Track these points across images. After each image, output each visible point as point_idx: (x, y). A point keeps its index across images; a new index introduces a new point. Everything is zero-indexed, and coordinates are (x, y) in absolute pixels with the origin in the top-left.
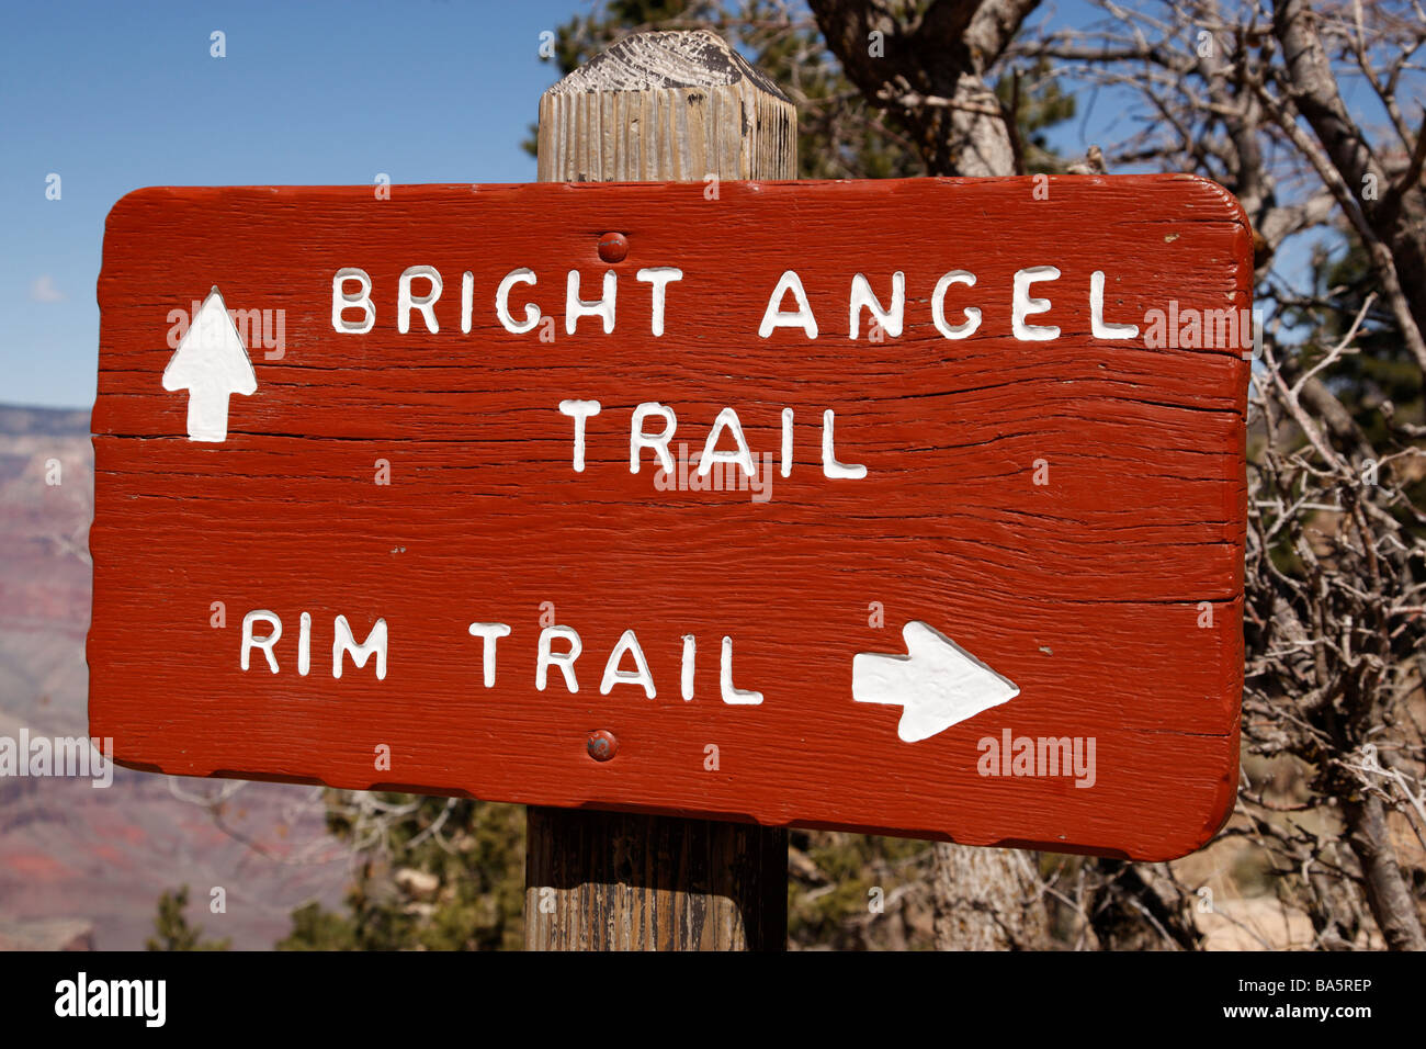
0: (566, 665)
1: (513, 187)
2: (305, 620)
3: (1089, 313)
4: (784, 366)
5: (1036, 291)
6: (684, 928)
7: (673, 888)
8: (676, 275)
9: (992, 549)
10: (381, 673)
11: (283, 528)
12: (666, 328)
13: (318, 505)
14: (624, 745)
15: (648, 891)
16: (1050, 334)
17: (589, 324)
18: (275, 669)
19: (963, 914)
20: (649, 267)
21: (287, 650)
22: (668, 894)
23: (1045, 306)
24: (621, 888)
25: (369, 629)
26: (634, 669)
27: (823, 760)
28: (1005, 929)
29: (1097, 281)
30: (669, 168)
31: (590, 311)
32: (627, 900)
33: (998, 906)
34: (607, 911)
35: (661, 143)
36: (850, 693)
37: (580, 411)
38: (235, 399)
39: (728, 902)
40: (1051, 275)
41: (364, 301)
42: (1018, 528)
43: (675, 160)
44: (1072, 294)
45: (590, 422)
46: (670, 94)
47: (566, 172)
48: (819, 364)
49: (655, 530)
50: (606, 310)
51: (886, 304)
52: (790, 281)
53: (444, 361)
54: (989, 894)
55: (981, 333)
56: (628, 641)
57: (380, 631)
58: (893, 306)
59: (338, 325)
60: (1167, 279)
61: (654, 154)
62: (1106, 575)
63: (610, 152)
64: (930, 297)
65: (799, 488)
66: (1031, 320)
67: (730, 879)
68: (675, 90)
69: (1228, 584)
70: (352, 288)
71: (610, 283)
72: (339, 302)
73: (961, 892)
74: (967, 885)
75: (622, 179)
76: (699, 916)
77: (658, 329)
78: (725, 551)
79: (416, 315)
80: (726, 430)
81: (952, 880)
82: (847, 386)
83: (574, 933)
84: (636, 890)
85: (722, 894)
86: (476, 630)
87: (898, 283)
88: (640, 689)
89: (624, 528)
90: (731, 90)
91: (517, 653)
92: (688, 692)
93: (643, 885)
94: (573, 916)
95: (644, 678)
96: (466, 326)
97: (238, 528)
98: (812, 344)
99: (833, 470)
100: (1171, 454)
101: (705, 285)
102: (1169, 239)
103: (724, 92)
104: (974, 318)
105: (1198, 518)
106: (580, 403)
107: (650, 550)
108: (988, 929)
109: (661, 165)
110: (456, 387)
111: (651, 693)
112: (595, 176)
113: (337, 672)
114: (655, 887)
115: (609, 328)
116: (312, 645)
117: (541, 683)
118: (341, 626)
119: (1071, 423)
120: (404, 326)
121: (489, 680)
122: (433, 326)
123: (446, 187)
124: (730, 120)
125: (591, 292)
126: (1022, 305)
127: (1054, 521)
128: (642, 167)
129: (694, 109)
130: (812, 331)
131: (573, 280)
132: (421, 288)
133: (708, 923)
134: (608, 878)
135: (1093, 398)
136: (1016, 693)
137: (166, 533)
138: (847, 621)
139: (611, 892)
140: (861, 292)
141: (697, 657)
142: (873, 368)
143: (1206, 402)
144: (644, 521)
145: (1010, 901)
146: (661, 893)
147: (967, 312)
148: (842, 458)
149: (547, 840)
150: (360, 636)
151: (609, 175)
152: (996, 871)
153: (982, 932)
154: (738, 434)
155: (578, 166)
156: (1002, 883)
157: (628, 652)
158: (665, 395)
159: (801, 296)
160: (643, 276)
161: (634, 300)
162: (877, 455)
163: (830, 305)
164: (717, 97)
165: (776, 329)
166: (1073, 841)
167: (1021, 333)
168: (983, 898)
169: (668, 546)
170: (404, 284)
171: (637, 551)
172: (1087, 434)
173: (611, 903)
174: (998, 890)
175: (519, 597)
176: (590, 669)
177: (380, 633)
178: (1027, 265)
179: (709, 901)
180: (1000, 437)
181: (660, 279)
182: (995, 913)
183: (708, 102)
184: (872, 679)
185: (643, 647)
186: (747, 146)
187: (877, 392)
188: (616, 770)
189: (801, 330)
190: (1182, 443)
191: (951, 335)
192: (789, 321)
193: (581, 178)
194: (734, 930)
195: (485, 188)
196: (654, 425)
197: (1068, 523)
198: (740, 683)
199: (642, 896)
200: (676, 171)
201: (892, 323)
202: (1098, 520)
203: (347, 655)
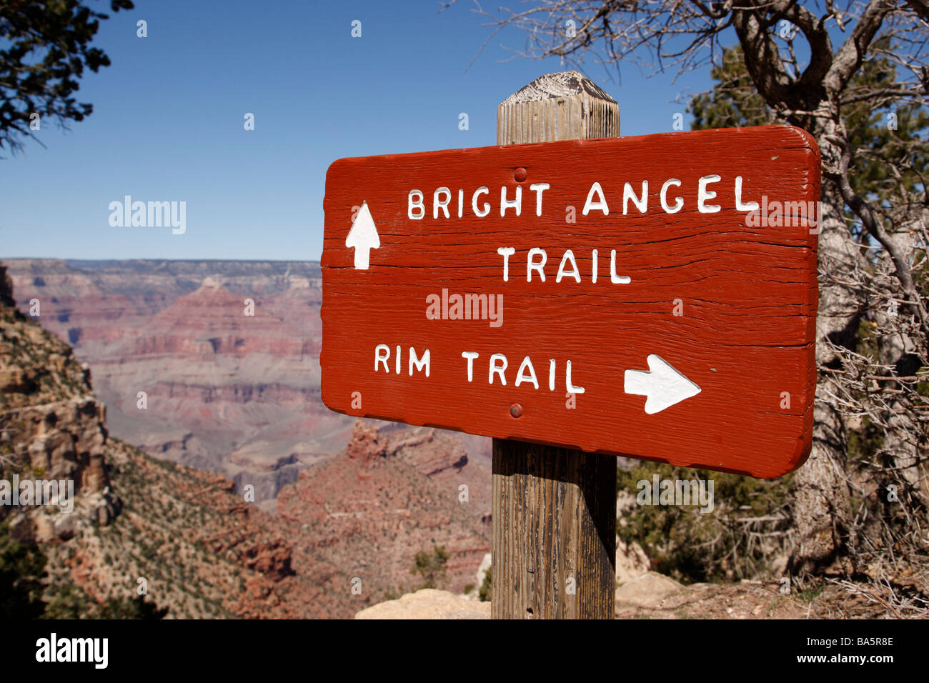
0: (501, 372)
1: (480, 149)
2: (399, 349)
3: (734, 198)
4: (594, 229)
5: (710, 188)
6: (557, 498)
7: (552, 479)
8: (547, 187)
9: (689, 319)
10: (428, 374)
11: (390, 308)
12: (543, 212)
13: (403, 297)
14: (526, 410)
15: (542, 479)
16: (716, 209)
17: (510, 211)
18: (387, 371)
19: (807, 490)
20: (535, 183)
21: (392, 362)
22: (550, 481)
23: (713, 195)
24: (531, 476)
25: (423, 354)
26: (529, 375)
27: (611, 421)
28: (827, 498)
29: (739, 181)
30: (550, 137)
31: (510, 205)
32: (533, 483)
33: (823, 487)
34: (525, 487)
35: (547, 125)
36: (623, 389)
37: (506, 253)
38: (372, 250)
39: (576, 487)
40: (717, 179)
41: (421, 205)
42: (701, 308)
43: (552, 131)
44: (727, 188)
45: (511, 257)
46: (551, 101)
47: (507, 140)
48: (610, 227)
49: (538, 309)
50: (517, 205)
51: (639, 196)
52: (596, 187)
53: (451, 231)
54: (819, 482)
55: (683, 209)
56: (527, 362)
57: (427, 354)
58: (643, 198)
59: (411, 216)
60: (773, 178)
61: (544, 129)
62: (743, 331)
63: (525, 130)
64: (659, 193)
65: (601, 289)
66: (707, 203)
67: (576, 475)
68: (553, 99)
69: (803, 337)
70: (416, 198)
71: (519, 191)
72: (411, 205)
73: (806, 480)
74: (809, 477)
75: (530, 142)
76: (564, 493)
77: (539, 213)
78: (568, 319)
79: (440, 210)
80: (568, 260)
81: (802, 475)
82: (621, 238)
83: (511, 497)
84: (537, 478)
85: (573, 482)
86: (465, 355)
87: (645, 186)
88: (532, 384)
89: (525, 308)
90: (577, 97)
91: (481, 365)
92: (552, 387)
93: (540, 476)
94: (511, 488)
95: (533, 379)
96: (460, 215)
97: (373, 308)
98: (606, 218)
99: (615, 280)
100: (774, 269)
101: (559, 191)
102: (773, 158)
103: (574, 99)
104: (680, 202)
105: (788, 302)
106: (506, 249)
107: (537, 318)
108: (818, 498)
109: (547, 135)
110: (457, 243)
111: (537, 387)
112: (519, 142)
113: (411, 373)
114: (545, 477)
115: (518, 213)
116: (401, 360)
117: (491, 381)
118: (412, 351)
119: (726, 254)
120: (436, 215)
121: (470, 379)
122: (447, 215)
123: (452, 150)
124: (576, 112)
125: (511, 197)
126: (703, 195)
127: (717, 304)
128: (539, 136)
129: (560, 108)
130: (606, 212)
131: (504, 191)
132: (442, 198)
133: (567, 496)
134: (525, 472)
135: (736, 241)
136: (699, 391)
137: (348, 310)
138: (622, 354)
139: (526, 479)
140: (628, 191)
141: (556, 370)
142: (633, 229)
143: (792, 242)
144: (533, 304)
145: (829, 486)
146: (547, 480)
147: (677, 199)
148: (619, 273)
149: (500, 453)
150: (420, 357)
151: (525, 141)
152: (822, 471)
153: (815, 499)
154: (573, 263)
155: (512, 138)
156: (825, 477)
157: (527, 367)
158: (542, 244)
159: (601, 195)
160: (533, 188)
161: (529, 198)
162: (635, 272)
163: (614, 197)
164: (571, 100)
165: (590, 211)
166: (725, 466)
167: (703, 209)
168: (816, 483)
169: (544, 316)
170: (436, 196)
171: (531, 319)
172: (733, 260)
173: (526, 484)
174: (823, 480)
175: (480, 340)
176: (511, 374)
177: (427, 355)
178: (704, 175)
179: (568, 486)
180: (692, 262)
181: (540, 189)
182: (822, 490)
183: (567, 104)
184: (633, 382)
185: (533, 365)
186: (584, 124)
187: (636, 241)
188: (522, 422)
189: (601, 211)
190: (781, 264)
191: (669, 211)
192: (596, 207)
193: (513, 143)
194: (579, 500)
195: (469, 150)
196: (537, 259)
197: (724, 305)
198: (574, 383)
199: (539, 481)
200: (553, 137)
201: (642, 207)
202: (738, 304)
203: (414, 365)
